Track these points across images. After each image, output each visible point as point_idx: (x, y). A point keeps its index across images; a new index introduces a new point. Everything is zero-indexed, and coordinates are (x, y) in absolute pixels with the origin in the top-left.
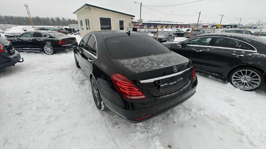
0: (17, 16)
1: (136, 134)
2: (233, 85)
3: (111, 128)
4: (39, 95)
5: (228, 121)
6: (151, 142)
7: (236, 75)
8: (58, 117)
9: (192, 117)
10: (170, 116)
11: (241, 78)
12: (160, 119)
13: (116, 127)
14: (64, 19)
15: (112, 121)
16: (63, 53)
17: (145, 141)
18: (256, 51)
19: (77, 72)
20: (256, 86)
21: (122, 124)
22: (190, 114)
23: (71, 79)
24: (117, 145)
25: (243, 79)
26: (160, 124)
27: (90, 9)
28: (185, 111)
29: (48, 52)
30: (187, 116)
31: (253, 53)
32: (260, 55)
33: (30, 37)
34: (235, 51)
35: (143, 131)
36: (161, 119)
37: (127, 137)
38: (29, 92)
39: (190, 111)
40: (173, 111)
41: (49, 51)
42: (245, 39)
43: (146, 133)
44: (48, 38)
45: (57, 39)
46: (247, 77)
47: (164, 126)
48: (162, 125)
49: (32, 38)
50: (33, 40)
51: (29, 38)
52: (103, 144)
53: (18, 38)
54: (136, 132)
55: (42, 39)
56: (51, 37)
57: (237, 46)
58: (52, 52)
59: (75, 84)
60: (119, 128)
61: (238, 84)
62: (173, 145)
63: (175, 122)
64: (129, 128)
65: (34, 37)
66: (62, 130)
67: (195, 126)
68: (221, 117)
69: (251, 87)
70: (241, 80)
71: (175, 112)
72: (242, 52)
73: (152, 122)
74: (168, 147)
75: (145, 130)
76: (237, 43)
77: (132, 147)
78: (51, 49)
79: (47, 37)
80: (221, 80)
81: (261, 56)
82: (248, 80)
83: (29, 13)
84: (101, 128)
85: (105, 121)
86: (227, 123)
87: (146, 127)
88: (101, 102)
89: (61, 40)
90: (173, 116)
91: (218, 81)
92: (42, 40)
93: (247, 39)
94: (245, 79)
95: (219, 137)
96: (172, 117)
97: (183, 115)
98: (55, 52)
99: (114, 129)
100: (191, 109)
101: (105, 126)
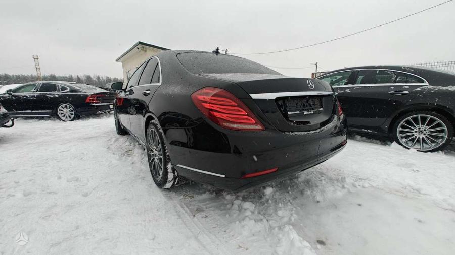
0: (17, 75)
1: (243, 223)
2: (402, 145)
3: (188, 217)
4: (34, 174)
5: (420, 193)
6: (280, 236)
7: (403, 127)
8: (70, 207)
9: (349, 192)
10: (306, 192)
11: (414, 131)
12: (287, 198)
13: (199, 215)
14: (98, 78)
15: (190, 207)
16: (93, 118)
17: (266, 237)
18: (427, 84)
19: (117, 140)
20: (442, 141)
21: (211, 210)
22: (343, 187)
23: (105, 149)
24: (205, 247)
25: (416, 132)
26: (290, 206)
27: (145, 50)
28: (333, 183)
29: (64, 116)
30: (340, 191)
31: (423, 87)
32: (434, 88)
33: (34, 92)
34: (392, 87)
35: (258, 218)
36: (290, 199)
37: (225, 231)
38: (14, 171)
39: (342, 182)
40: (310, 183)
41: (67, 115)
42: (404, 67)
43: (265, 220)
44: (68, 92)
45: (84, 94)
46: (423, 127)
47: (299, 208)
48: (295, 208)
49: (38, 93)
50: (39, 96)
51: (32, 94)
52: (172, 248)
53: (11, 94)
54: (243, 220)
55: (56, 94)
56: (73, 90)
57: (393, 79)
58: (73, 117)
59: (112, 155)
60: (206, 217)
61: (409, 142)
62: (326, 239)
63: (318, 202)
64: (227, 215)
65: (41, 90)
66: (77, 228)
67: (360, 205)
68: (403, 188)
69: (433, 144)
70: (413, 135)
71: (314, 186)
72: (404, 87)
73: (272, 202)
74: (317, 244)
75: (262, 217)
76: (393, 74)
77: (238, 248)
78: (72, 111)
79: (66, 91)
80: (378, 141)
81: (436, 89)
82: (425, 132)
83: (38, 68)
84: (167, 219)
85: (175, 207)
86: (418, 196)
87: (262, 213)
88: (168, 165)
89: (92, 95)
90: (312, 192)
91: (373, 143)
92: (57, 96)
93: (408, 68)
94: (420, 132)
95: (415, 219)
96: (311, 195)
97: (332, 189)
98: (77, 117)
99: (195, 219)
100: (342, 178)
101: (174, 215)
